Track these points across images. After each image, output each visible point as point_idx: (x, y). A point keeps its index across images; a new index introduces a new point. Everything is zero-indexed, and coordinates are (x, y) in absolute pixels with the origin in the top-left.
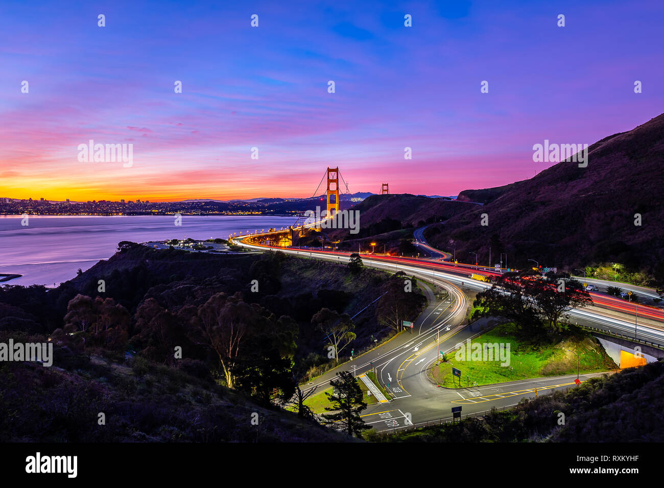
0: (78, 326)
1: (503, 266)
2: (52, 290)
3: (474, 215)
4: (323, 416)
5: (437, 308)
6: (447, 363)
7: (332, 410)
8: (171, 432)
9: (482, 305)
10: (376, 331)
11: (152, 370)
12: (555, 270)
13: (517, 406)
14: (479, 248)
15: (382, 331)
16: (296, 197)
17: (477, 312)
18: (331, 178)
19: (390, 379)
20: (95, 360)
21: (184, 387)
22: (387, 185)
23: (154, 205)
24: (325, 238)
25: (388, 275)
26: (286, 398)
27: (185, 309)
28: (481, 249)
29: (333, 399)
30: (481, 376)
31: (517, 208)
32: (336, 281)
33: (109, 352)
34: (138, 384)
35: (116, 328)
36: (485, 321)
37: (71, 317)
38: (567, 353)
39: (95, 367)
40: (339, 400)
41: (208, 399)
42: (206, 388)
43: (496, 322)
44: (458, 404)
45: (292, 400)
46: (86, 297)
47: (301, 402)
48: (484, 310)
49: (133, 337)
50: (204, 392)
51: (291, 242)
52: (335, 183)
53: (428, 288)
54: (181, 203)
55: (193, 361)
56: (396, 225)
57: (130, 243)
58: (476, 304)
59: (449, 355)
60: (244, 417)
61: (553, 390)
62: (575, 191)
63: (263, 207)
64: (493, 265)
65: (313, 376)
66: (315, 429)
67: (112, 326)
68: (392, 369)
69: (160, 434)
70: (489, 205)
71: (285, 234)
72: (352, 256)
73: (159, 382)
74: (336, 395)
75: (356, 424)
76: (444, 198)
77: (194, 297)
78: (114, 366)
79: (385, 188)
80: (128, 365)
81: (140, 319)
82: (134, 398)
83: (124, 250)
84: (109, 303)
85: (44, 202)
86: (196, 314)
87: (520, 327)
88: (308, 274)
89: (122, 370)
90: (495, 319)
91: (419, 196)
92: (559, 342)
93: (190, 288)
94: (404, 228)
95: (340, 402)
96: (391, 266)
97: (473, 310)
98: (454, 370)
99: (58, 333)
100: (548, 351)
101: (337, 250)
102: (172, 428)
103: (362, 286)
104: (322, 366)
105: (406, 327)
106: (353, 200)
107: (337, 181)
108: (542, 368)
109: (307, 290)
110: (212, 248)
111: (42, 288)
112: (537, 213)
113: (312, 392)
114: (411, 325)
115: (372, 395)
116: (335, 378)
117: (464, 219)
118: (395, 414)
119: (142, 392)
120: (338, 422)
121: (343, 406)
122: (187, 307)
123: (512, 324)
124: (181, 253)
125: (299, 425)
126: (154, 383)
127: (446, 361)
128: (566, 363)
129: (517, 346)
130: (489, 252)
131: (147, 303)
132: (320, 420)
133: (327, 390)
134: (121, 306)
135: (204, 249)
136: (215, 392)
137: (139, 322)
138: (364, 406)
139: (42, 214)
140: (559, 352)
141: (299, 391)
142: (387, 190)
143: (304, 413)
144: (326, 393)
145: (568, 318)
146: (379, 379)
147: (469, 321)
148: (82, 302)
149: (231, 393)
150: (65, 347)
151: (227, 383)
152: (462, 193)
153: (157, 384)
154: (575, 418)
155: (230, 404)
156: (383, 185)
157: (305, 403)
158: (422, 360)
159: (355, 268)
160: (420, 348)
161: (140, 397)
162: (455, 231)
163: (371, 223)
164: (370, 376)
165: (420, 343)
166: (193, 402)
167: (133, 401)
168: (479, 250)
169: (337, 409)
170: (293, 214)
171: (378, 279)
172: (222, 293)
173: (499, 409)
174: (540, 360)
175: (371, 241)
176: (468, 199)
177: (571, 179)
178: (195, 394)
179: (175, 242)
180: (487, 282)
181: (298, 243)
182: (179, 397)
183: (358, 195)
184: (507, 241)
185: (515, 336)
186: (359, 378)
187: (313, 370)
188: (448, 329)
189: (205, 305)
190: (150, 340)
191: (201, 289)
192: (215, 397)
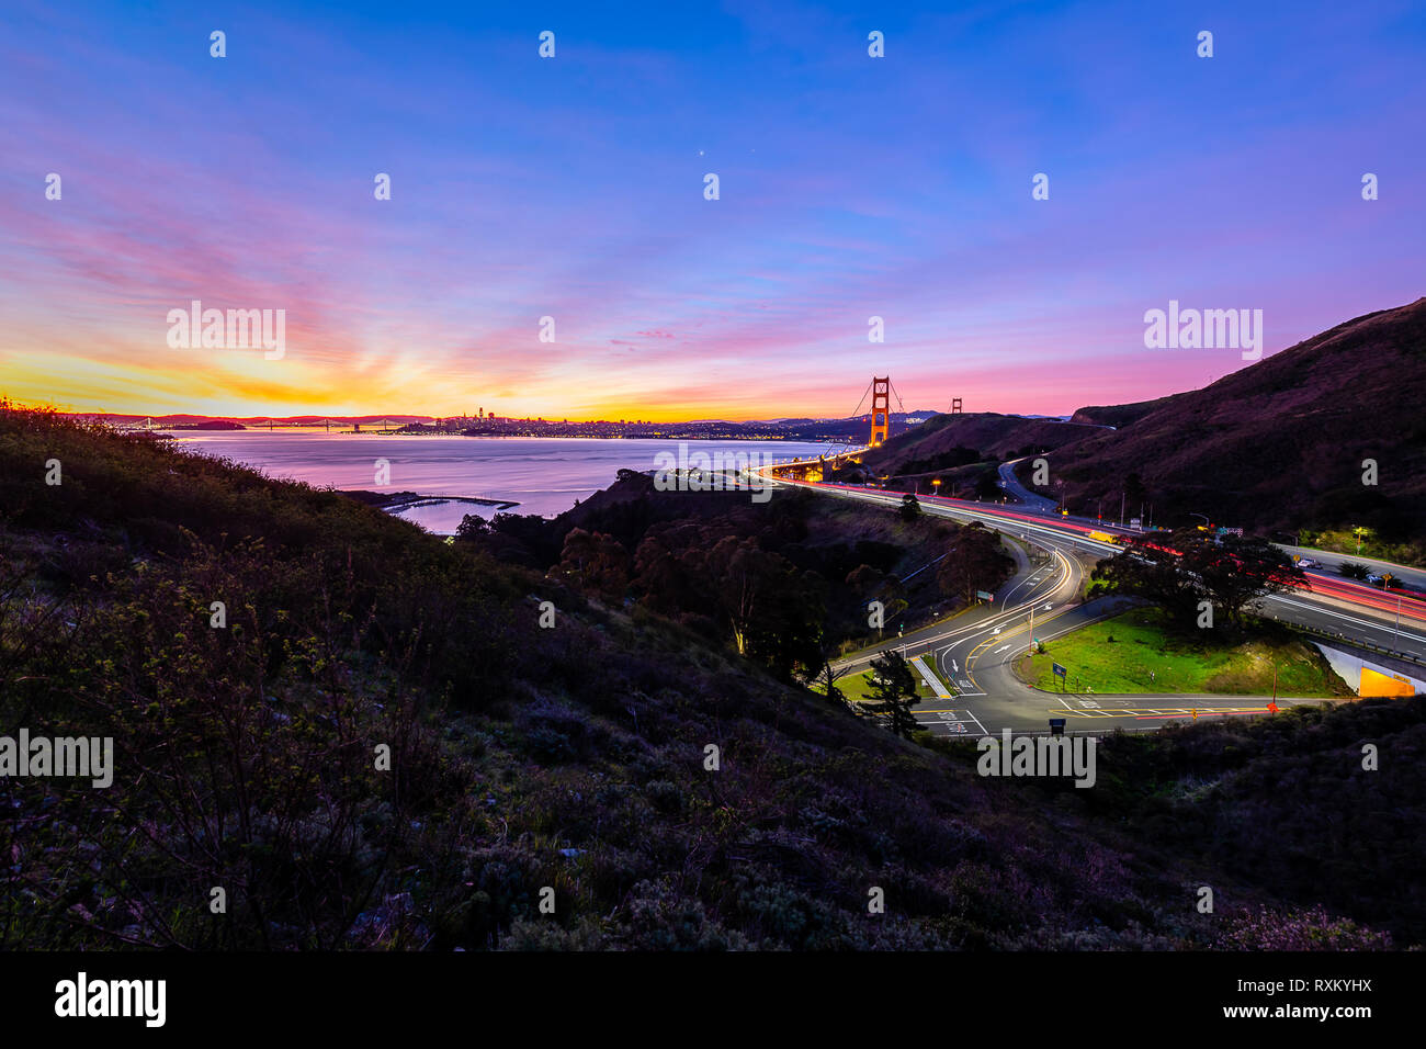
0: (575, 563)
1: (1145, 523)
2: (548, 521)
3: (1099, 443)
4: (859, 704)
5: (1034, 578)
6: (1045, 656)
7: (871, 698)
8: (673, 697)
9: (1106, 578)
10: (938, 601)
11: (652, 622)
12: (1240, 532)
13: (1159, 730)
14: (1105, 492)
15: (945, 601)
16: (831, 418)
17: (1097, 587)
18: (878, 392)
19: (956, 668)
20: (593, 604)
21: (688, 645)
22: (960, 400)
23: (657, 427)
24: (868, 473)
25: (957, 526)
26: (812, 676)
27: (690, 554)
28: (1109, 495)
29: (873, 684)
30: (1100, 679)
31: (1174, 435)
32: (881, 531)
33: (607, 596)
34: (638, 636)
35: (614, 569)
36: (1111, 601)
37: (567, 553)
38: (1256, 661)
39: (594, 612)
40: (882, 687)
41: (715, 665)
42: (714, 650)
43: (1129, 604)
44: (1057, 715)
45: (818, 678)
46: (583, 531)
47: (830, 683)
48: (1109, 585)
49: (632, 581)
50: (711, 654)
51: (821, 476)
52: (884, 399)
53: (1018, 547)
54: (687, 425)
55: (698, 617)
56: (973, 456)
57: (630, 472)
58: (1094, 576)
59: (1047, 645)
60: (758, 692)
61: (1225, 714)
62: (1285, 408)
63: (787, 430)
64: (1127, 521)
65: (847, 651)
66: (848, 719)
67: (611, 567)
68: (959, 653)
69: (661, 698)
70: (1123, 430)
71: (814, 466)
72: (904, 498)
73: (660, 636)
74: (878, 680)
75: (904, 723)
76: (1049, 419)
77: (701, 540)
78: (613, 613)
79: (957, 404)
80: (627, 613)
81: (640, 562)
82: (633, 652)
83: (623, 480)
84: (608, 539)
85: (541, 422)
86: (702, 561)
87: (1171, 615)
88: (843, 518)
89: (620, 618)
90: (1128, 599)
91: (1010, 416)
92: (1240, 642)
93: (696, 528)
94: (983, 461)
95: (884, 691)
96: (962, 513)
97: (1091, 584)
98: (1055, 667)
99: (555, 570)
100: (1220, 656)
101: (884, 489)
102: (674, 693)
103: (919, 538)
104: (859, 640)
105: (982, 599)
106: (911, 421)
107: (886, 395)
108: (1208, 680)
109: (842, 539)
111: (539, 519)
112: (1211, 442)
113: (845, 672)
114: (991, 597)
115: (928, 686)
116: (876, 657)
117: (1082, 450)
118: (960, 716)
119: (641, 647)
120: (880, 715)
121: (886, 696)
122: (692, 550)
123: (1157, 609)
125: (828, 711)
126: (654, 638)
127: (1044, 653)
128: (1252, 676)
129: (1163, 641)
130: (1121, 500)
131: (648, 543)
132: (856, 709)
133: (865, 672)
134: (620, 544)
136: (724, 657)
137: (639, 565)
138: (917, 700)
139: (540, 436)
140: (1240, 659)
141: (829, 668)
142: (960, 408)
143: (835, 697)
144: (864, 676)
145: (1260, 608)
146: (940, 666)
147: (1083, 599)
148: (580, 538)
149: (742, 660)
150: (562, 586)
151: (738, 648)
152: (1079, 412)
153: (657, 639)
154: (1265, 762)
155: (741, 673)
156: (954, 400)
157: (836, 684)
158: (1006, 648)
159: (910, 513)
160: (1003, 630)
161: (640, 652)
162: (1065, 467)
163: (934, 454)
164: (926, 660)
165: (1003, 625)
166: (699, 665)
168: (1106, 497)
169: (878, 698)
170: (825, 439)
171: (943, 531)
172: (733, 537)
173: (1129, 730)
174: (1205, 667)
175: (934, 478)
176: (1089, 420)
177: (1278, 389)
178: (701, 656)
180: (1116, 544)
181: (830, 476)
182: (683, 657)
183: (917, 414)
184: (1153, 483)
185: (1162, 627)
186: (910, 661)
187: (847, 644)
188: (1048, 608)
189: (713, 549)
190: (651, 586)
191: (707, 530)
192: (724, 663)
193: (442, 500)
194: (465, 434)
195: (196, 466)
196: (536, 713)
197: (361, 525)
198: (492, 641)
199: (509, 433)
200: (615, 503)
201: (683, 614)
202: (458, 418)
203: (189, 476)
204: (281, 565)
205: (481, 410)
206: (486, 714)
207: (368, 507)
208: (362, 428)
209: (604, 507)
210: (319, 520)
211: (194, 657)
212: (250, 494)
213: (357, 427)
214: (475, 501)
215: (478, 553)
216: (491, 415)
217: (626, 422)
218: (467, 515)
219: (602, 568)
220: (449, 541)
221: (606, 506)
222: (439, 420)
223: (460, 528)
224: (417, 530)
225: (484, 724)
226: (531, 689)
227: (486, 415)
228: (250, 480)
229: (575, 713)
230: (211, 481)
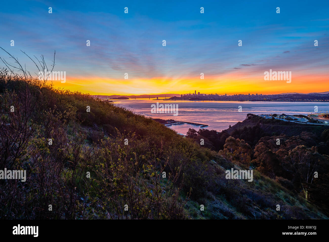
0: (229, 150)
2: (219, 133)
11: (262, 178)
20: (236, 167)
21: (279, 191)
23: (265, 96)
27: (280, 151)
34: (256, 183)
35: (245, 154)
37: (227, 146)
41: (293, 203)
42: (292, 196)
46: (233, 138)
49: (253, 160)
50: (291, 197)
54: (279, 95)
55: (284, 179)
57: (252, 115)
69: (267, 211)
73: (266, 185)
77: (285, 145)
81: (256, 152)
83: (249, 118)
84: (242, 142)
85: (217, 95)
86: (288, 155)
99: (221, 152)
110: (297, 120)
111: (215, 132)
119: (257, 188)
124: (278, 121)
126: (263, 185)
131: (260, 145)
134: (248, 144)
135: (292, 120)
136: (298, 199)
137: (256, 153)
148: (231, 140)
149: (308, 203)
150: (224, 158)
153: (265, 186)
155: (307, 209)
161: (257, 190)
166: (284, 201)
167: (254, 191)
172: (303, 146)
178: (286, 197)
179: (275, 115)
182: (277, 196)
189: (293, 150)
190: (261, 163)
191: (289, 142)
192: (297, 203)
193: (182, 123)
194: (190, 100)
195: (118, 110)
196: (215, 206)
197: (159, 130)
198: (199, 175)
199: (205, 100)
200: (246, 127)
201: (277, 177)
202: (188, 95)
203: (116, 113)
204: (138, 141)
205: (195, 91)
206: (197, 202)
207: (160, 124)
208: (159, 98)
209: (241, 129)
210: (147, 128)
211: (122, 166)
212: (130, 119)
213: (157, 98)
214: (193, 124)
215: (194, 142)
216: (199, 93)
217: (251, 95)
218: (190, 129)
219: (240, 153)
220: (184, 137)
221: (242, 128)
222: (182, 95)
223: (188, 133)
224: (175, 133)
225: (197, 205)
226: (213, 196)
227: (197, 93)
228: (130, 114)
229: (231, 209)
230: (121, 114)
